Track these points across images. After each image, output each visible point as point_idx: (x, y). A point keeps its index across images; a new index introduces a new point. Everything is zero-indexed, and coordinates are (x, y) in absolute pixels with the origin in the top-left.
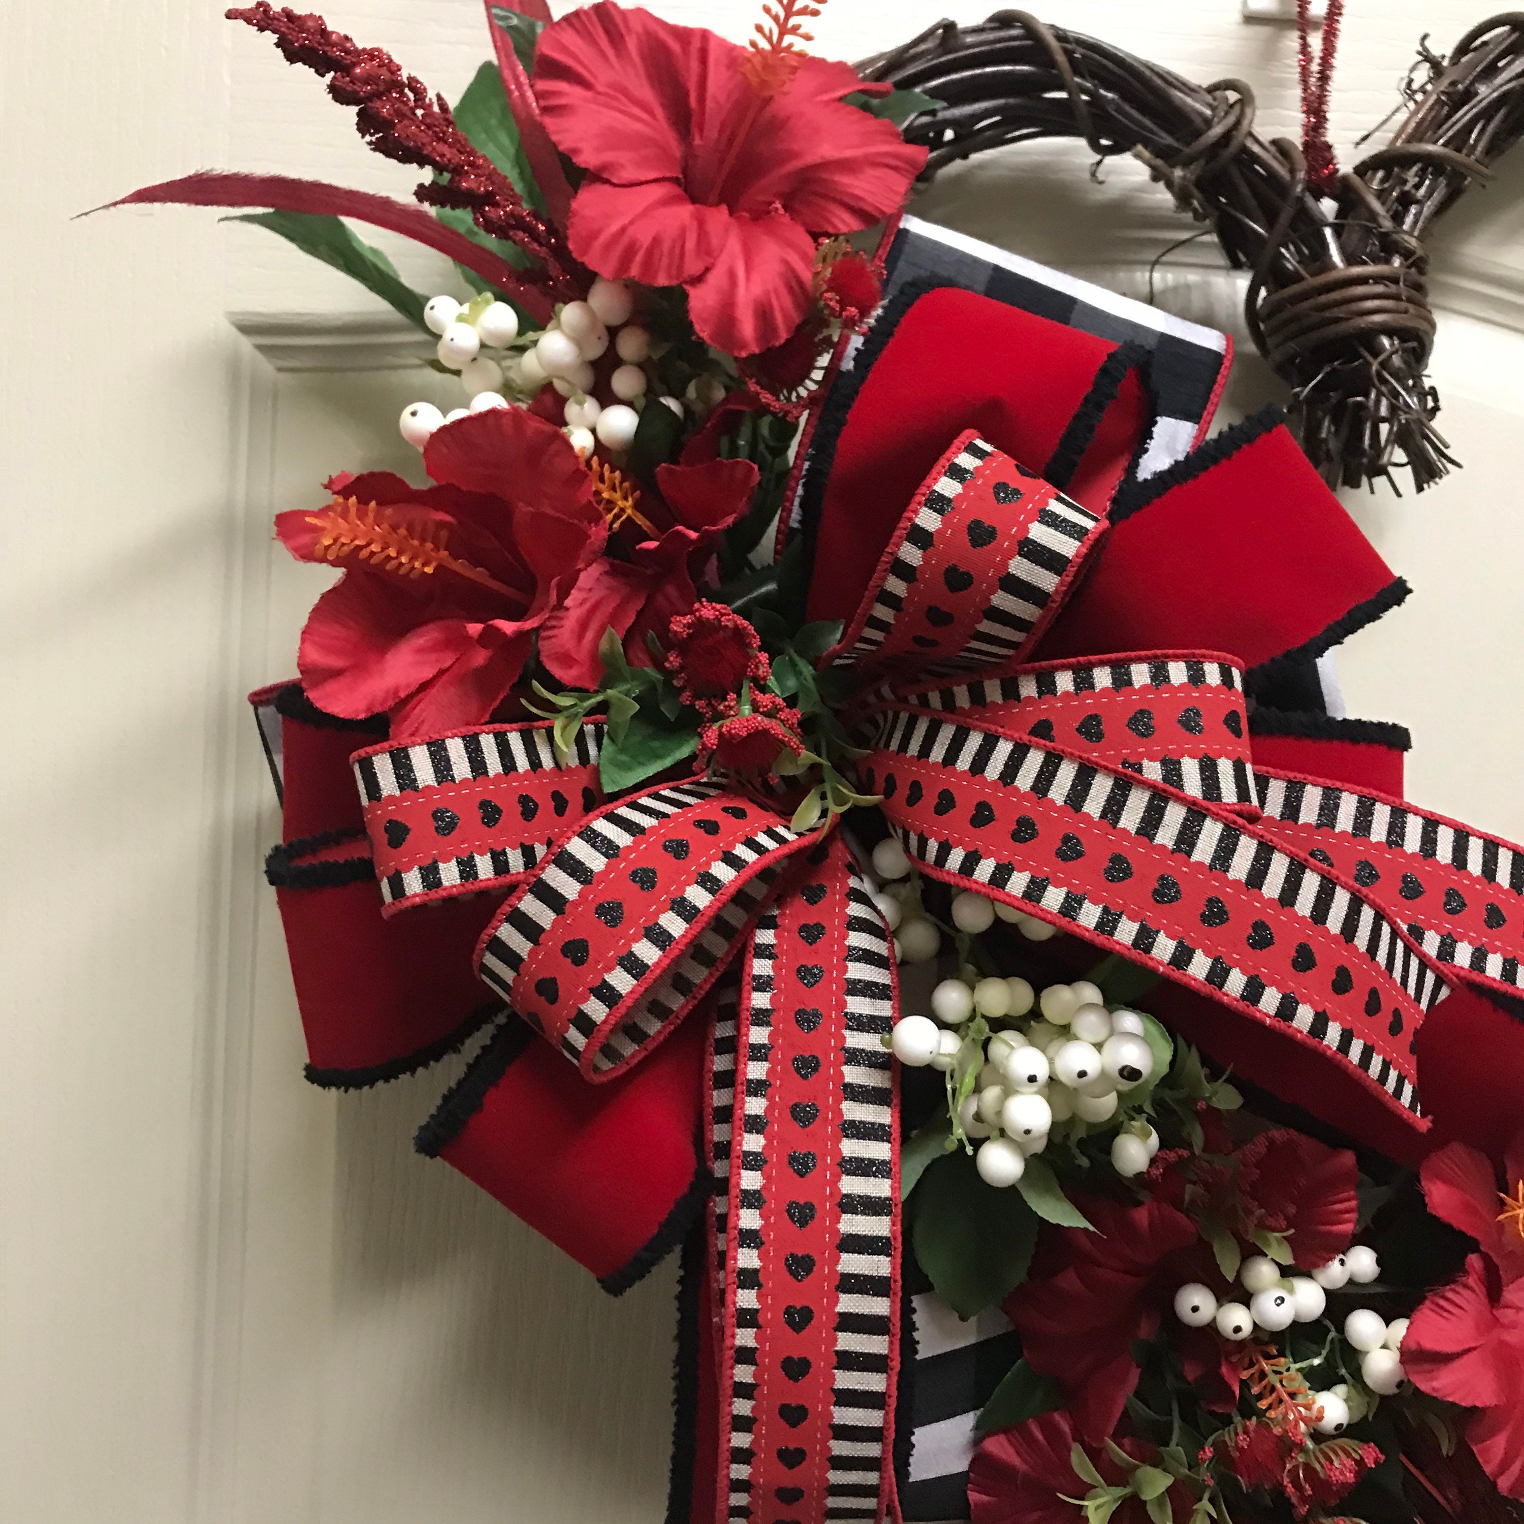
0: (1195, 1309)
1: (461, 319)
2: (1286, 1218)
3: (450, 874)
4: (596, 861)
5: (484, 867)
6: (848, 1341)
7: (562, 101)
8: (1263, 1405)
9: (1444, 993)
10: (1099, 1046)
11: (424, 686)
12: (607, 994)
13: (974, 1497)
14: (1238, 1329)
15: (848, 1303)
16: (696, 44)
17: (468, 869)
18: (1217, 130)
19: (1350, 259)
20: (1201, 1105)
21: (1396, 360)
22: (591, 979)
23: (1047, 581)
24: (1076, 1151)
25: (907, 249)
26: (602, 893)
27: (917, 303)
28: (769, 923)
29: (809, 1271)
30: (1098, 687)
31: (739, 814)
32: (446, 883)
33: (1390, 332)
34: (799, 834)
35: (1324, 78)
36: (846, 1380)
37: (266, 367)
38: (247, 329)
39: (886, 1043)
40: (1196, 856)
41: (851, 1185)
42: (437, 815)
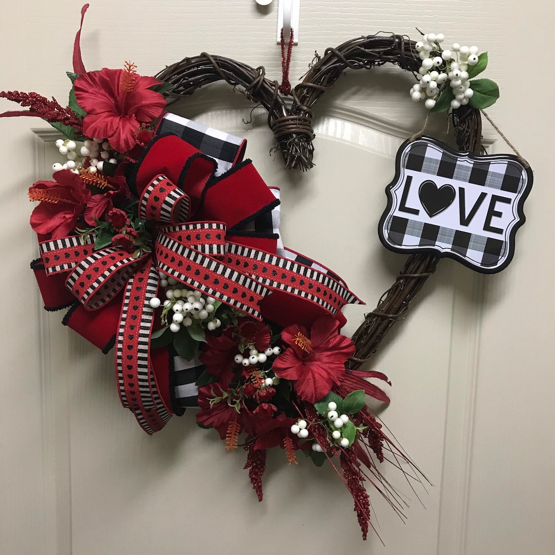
0: (237, 359)
1: (63, 145)
2: (253, 340)
3: (58, 268)
4: (87, 266)
5: (66, 267)
6: (140, 362)
7: (81, 96)
8: (252, 380)
9: (270, 293)
10: (192, 304)
11: (58, 227)
12: (88, 293)
13: (199, 400)
14: (245, 364)
15: (140, 355)
16: (118, 73)
17: (62, 267)
18: (255, 82)
19: (287, 115)
20: (236, 316)
21: (296, 140)
22: (85, 290)
23: (169, 209)
24: (201, 325)
25: (164, 123)
26: (87, 273)
27: (156, 142)
28: (132, 277)
29: (132, 348)
30: (190, 229)
31: (121, 255)
32: (57, 270)
33: (295, 133)
34: (135, 259)
35: (288, 65)
36: (140, 370)
37: (42, 140)
38: (36, 132)
39: (149, 303)
40: (204, 266)
41: (142, 332)
42: (55, 256)
